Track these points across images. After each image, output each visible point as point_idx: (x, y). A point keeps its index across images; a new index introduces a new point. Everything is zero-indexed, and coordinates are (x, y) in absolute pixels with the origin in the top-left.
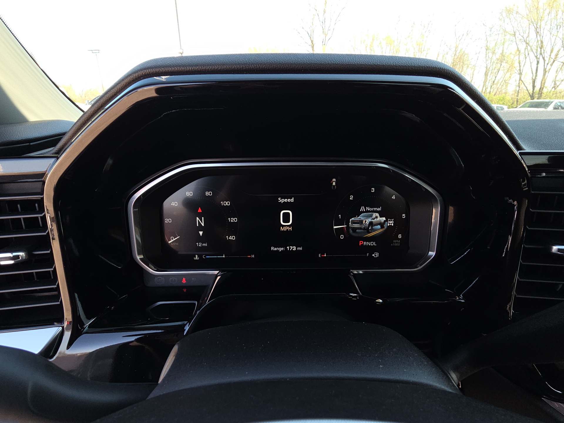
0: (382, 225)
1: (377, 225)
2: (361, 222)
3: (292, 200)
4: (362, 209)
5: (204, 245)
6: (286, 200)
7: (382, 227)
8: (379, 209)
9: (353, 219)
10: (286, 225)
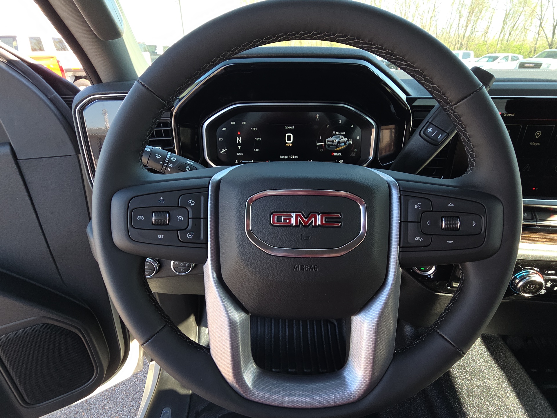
0: (345, 143)
1: (342, 143)
2: (333, 141)
3: (293, 127)
4: (334, 133)
5: (241, 154)
6: (289, 127)
7: (345, 144)
8: (344, 133)
9: (328, 139)
10: (289, 143)
